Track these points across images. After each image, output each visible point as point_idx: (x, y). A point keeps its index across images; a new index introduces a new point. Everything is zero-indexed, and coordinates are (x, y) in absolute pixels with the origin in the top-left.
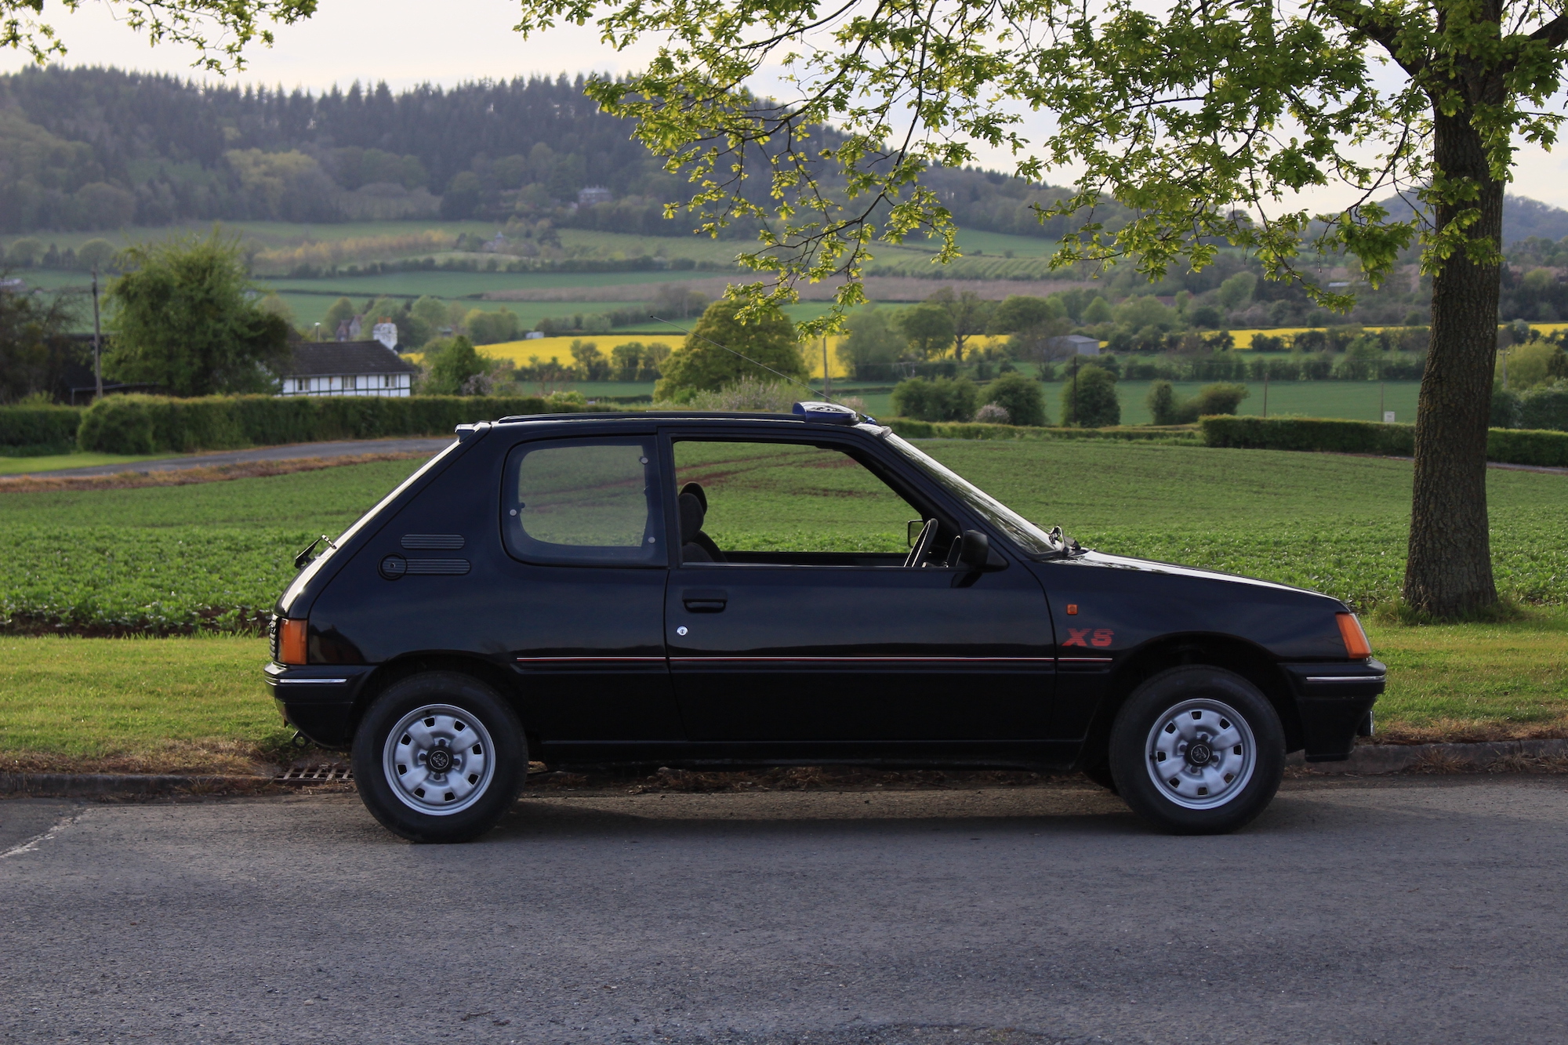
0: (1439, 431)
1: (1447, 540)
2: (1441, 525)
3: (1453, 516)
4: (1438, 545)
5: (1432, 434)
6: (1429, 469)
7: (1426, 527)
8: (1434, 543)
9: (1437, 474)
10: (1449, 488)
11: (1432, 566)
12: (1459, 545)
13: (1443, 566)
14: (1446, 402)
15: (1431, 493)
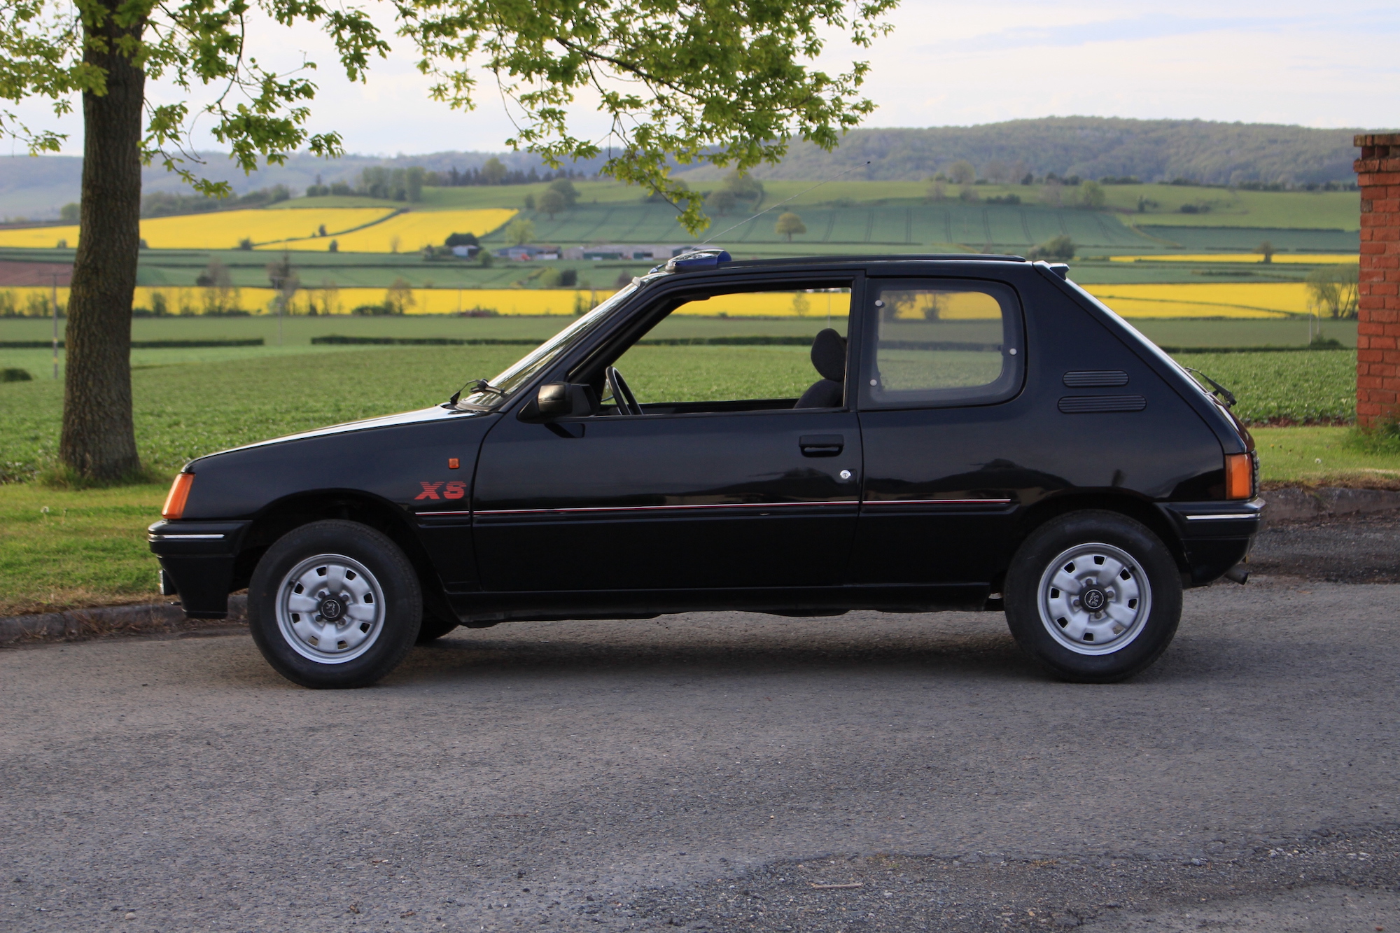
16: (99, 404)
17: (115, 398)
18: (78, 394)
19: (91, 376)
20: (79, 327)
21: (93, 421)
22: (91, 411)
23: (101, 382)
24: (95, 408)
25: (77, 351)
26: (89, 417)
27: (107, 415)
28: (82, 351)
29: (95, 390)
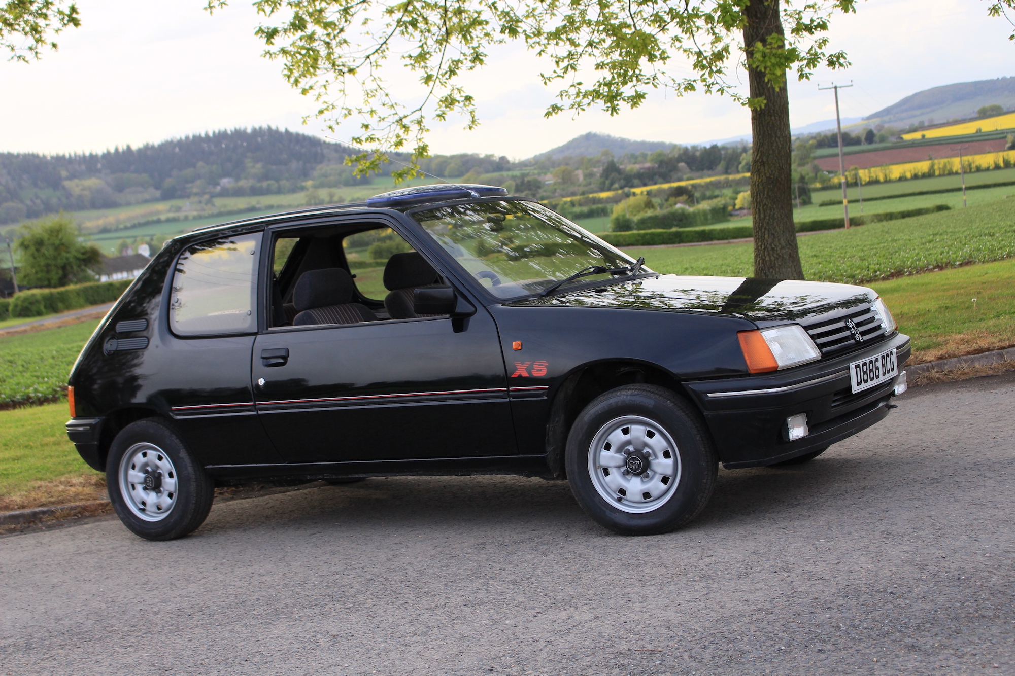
0: (766, 192)
1: (777, 254)
2: (773, 246)
3: (779, 240)
4: (773, 258)
5: (762, 195)
6: (762, 216)
7: (765, 249)
8: (770, 257)
9: (768, 218)
10: (775, 224)
11: (771, 270)
12: (785, 256)
13: (777, 270)
14: (768, 175)
15: (765, 229)
16: (773, 249)
17: (784, 244)
18: (760, 244)
19: (766, 232)
20: (756, 200)
21: (770, 260)
22: (769, 254)
23: (774, 235)
24: (771, 252)
25: (757, 216)
26: (767, 258)
27: (779, 256)
28: (760, 216)
29: (770, 241)
